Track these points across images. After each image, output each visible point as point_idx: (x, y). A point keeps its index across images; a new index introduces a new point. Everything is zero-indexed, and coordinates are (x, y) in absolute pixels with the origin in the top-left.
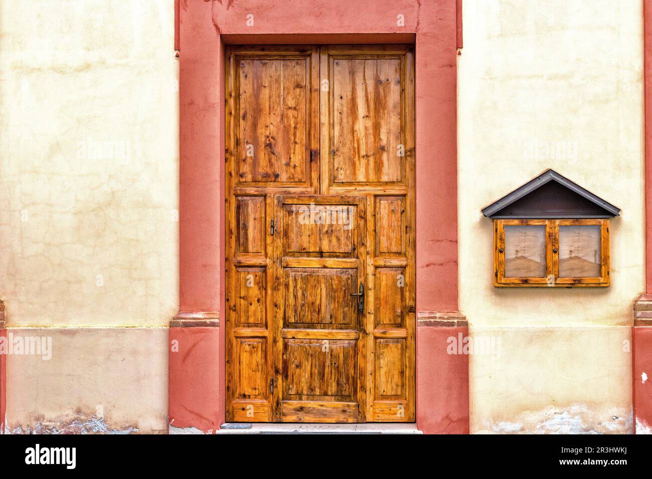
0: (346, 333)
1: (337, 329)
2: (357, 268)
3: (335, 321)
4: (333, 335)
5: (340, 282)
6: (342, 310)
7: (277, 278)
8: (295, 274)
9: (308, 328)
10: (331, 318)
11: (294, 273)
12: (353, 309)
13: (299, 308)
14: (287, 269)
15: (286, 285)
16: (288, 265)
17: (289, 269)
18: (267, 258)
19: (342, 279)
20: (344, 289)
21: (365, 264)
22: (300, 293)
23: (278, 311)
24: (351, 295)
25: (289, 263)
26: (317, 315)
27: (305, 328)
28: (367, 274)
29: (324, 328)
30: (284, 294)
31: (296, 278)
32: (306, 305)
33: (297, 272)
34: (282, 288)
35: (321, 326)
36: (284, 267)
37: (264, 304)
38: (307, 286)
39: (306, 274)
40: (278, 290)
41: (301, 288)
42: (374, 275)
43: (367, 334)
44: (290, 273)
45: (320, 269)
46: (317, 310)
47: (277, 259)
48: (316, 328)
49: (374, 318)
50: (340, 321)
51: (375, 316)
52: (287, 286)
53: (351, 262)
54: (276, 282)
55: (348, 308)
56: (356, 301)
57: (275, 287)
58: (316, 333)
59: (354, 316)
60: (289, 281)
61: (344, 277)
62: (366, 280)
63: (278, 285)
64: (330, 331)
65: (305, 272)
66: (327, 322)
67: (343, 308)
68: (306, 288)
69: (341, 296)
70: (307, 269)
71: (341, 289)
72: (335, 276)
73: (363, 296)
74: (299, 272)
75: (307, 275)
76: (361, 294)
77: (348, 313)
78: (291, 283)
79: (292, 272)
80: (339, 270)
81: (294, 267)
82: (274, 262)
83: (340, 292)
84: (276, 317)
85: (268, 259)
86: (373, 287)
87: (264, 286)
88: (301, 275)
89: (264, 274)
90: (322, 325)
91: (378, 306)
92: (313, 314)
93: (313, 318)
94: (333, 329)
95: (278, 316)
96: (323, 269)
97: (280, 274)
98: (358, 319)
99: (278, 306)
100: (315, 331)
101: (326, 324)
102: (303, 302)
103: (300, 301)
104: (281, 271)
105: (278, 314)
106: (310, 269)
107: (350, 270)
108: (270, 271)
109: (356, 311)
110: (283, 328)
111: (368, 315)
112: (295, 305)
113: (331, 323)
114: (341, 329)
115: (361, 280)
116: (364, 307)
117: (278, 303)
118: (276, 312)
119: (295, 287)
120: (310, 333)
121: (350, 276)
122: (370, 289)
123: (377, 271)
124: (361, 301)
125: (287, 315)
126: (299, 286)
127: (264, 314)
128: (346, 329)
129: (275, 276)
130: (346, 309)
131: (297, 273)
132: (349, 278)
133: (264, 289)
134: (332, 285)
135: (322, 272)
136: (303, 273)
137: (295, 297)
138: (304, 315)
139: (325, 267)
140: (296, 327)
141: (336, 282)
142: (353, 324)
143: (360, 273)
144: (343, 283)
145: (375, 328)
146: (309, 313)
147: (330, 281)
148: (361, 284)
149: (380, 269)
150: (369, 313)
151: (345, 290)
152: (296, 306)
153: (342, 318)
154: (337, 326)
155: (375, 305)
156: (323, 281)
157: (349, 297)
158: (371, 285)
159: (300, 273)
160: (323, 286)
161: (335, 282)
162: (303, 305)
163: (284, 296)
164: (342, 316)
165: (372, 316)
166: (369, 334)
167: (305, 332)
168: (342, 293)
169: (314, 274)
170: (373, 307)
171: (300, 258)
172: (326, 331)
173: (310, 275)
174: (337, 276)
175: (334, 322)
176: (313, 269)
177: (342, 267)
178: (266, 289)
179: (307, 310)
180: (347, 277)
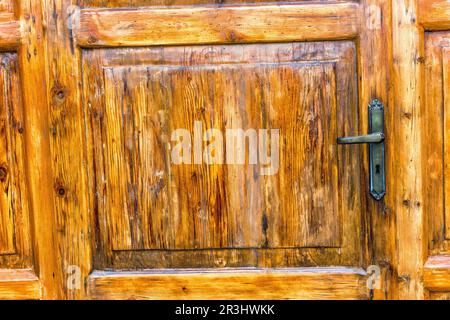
0: (324, 278)
1: (288, 265)
2: (354, 38)
3: (282, 239)
4: (277, 289)
5: (293, 93)
6: (304, 197)
7: (60, 91)
8: (125, 73)
9: (184, 264)
10: (265, 226)
11: (119, 70)
12: (345, 190)
13: (148, 197)
14: (94, 54)
15: (93, 113)
16: (94, 39)
17: (103, 52)
18: (17, 17)
19: (298, 82)
20: (308, 118)
21: (387, 20)
22: (146, 142)
23: (70, 208)
24: (338, 142)
25: (102, 32)
26: (212, 219)
27: (170, 267)
28: (395, 60)
29: (242, 263)
30: (89, 147)
31: (131, 85)
32: (173, 185)
33: (131, 63)
34: (79, 125)
35: (228, 258)
36: (83, 48)
37: (23, 185)
38: (170, 115)
39: (166, 69)
40: (66, 132)
41: (150, 122)
42: (422, 60)
43: (399, 280)
44: (108, 70)
45: (217, 49)
46: (213, 200)
47: (55, 16)
48: (212, 266)
49: (424, 219)
50: (300, 238)
51: (427, 210)
52: (98, 117)
53: (332, 16)
54: (54, 104)
55: (327, 189)
56: (355, 161)
57: (55, 125)
58: (214, 285)
59: (350, 217)
60: (103, 97)
61: (309, 73)
62: (390, 83)
63: (63, 116)
64: (263, 272)
65: (162, 62)
66: (253, 244)
67: (309, 190)
68: (167, 123)
69: (300, 147)
70: (166, 50)
71: (299, 119)
72: (273, 73)
73: (383, 141)
74: (138, 63)
75: (171, 74)
76: (377, 136)
77: (329, 207)
78: (110, 104)
79: (113, 63)
80: (289, 47)
81: (121, 47)
82: (44, 29)
83: (296, 131)
84: (63, 232)
85: (22, 23)
86: (418, 105)
87: (18, 119)
88: (148, 73)
89: (15, 78)
90: (234, 253)
91: (434, 175)
92: (200, 215)
93: (200, 231)
94: (274, 266)
95: (71, 229)
96: (228, 49)
97: (70, 72)
98: (363, 229)
99: (69, 194)
100: (211, 274)
101: (249, 249)
102: (160, 174)
103: (149, 170)
104: (71, 63)
105: (71, 221)
106: (181, 50)
107: (329, 47)
108: (30, 66)
109: (356, 197)
110: (94, 268)
111: (400, 211)
112: (132, 186)
113: (266, 245)
114: (304, 263)
115: (370, 82)
116: (386, 182)
117: (68, 180)
118: (64, 214)
119: (129, 118)
120: (190, 286)
121: (329, 70)
122: (408, 116)
123: (430, 45)
124: (377, 160)
125: (104, 223)
126: (141, 115)
127: (25, 218)
128: (323, 263)
129: (50, 85)
130: (319, 193)
131: (134, 68)
132: (325, 78)
133: (21, 131)
134: (263, 105)
135: (226, 59)
136: (154, 67)
137: (131, 156)
138: (165, 222)
139: (234, 40)
140: (139, 266)
141: (279, 95)
142: (348, 246)
143: (370, 57)
144: (304, 98)
145: (427, 255)
146: (185, 214)
147: (257, 91)
148: (374, 96)
149: (440, 38)
150: (406, 203)
151: (313, 124)
152: (135, 188)
153: (305, 227)
154: (287, 256)
155: (427, 170)
156: (229, 92)
157: (331, 149)
158: (409, 98)
159: (144, 67)
160: (231, 110)
161: (275, 95)
162: (162, 184)
163: (89, 155)
164: (304, 217)
165: (418, 215)
166: (408, 279)
167: (173, 280)
168: (304, 133)
169: (194, 68)
170: (419, 181)
171: (141, 11)
172: (251, 273)
173: (182, 73)
174: (281, 73)
175: (276, 241)
176: (189, 50)
177: (299, 36)
178: (23, 131)
179: (175, 200)
180: (317, 72)
